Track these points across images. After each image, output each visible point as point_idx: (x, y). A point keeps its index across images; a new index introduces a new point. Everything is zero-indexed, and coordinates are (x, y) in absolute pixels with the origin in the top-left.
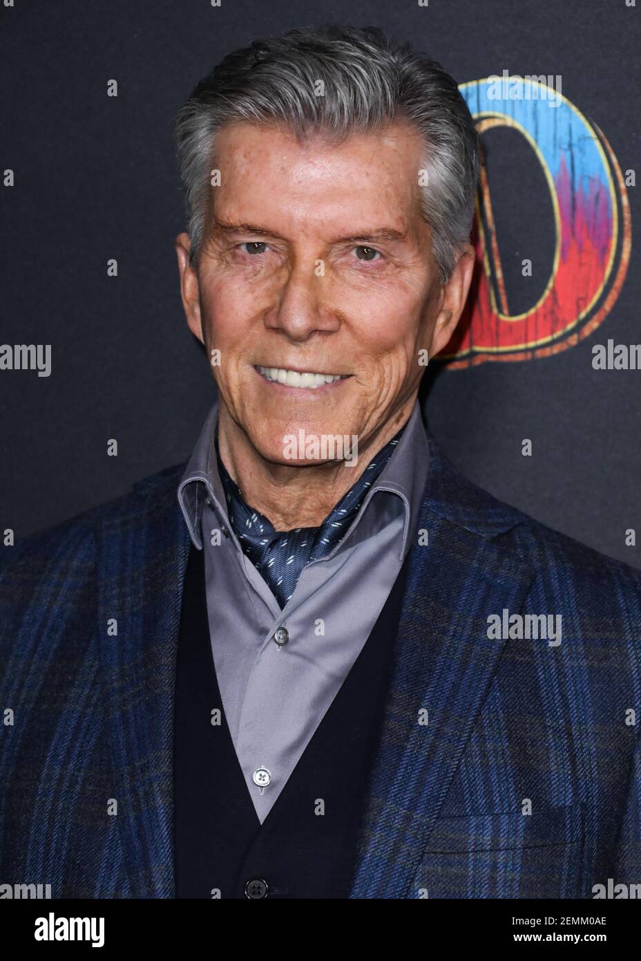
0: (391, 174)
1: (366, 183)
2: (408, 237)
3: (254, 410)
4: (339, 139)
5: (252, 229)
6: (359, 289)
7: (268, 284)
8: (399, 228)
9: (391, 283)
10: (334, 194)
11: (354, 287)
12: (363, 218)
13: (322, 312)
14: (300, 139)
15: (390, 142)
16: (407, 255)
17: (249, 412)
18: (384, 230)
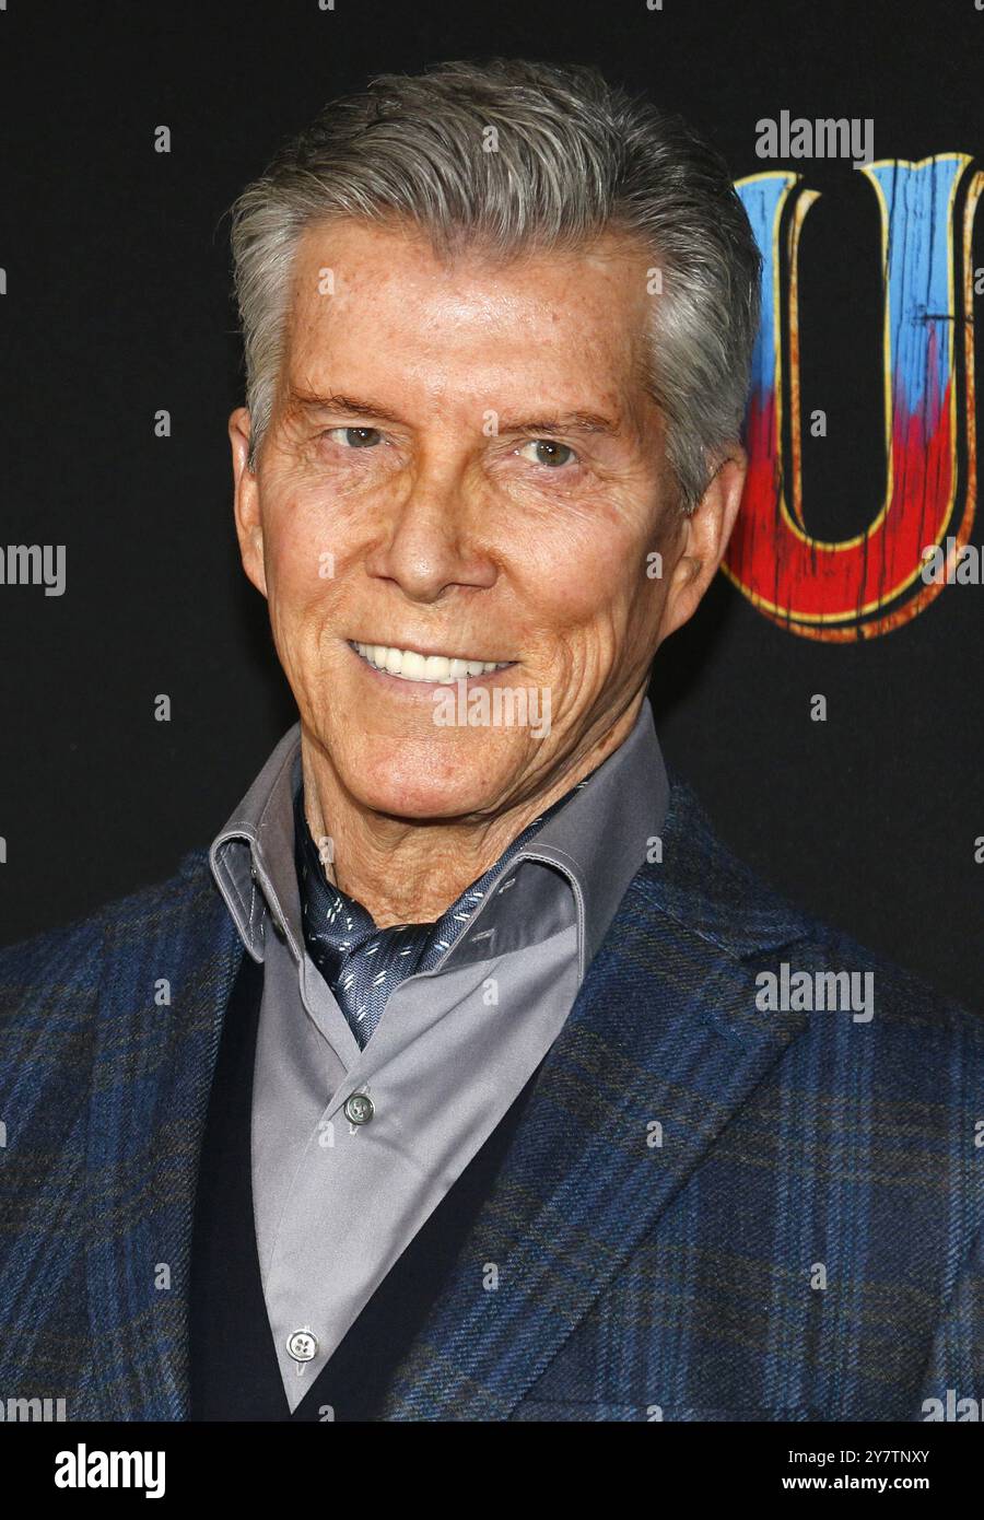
0: (598, 319)
1: (553, 333)
2: (622, 429)
3: (345, 718)
4: (509, 257)
5: (351, 406)
6: (534, 515)
7: (375, 501)
8: (607, 411)
9: (590, 507)
10: (495, 350)
11: (524, 511)
12: (544, 393)
13: (465, 552)
14: (442, 252)
15: (597, 264)
16: (618, 458)
17: (335, 719)
18: (579, 414)
